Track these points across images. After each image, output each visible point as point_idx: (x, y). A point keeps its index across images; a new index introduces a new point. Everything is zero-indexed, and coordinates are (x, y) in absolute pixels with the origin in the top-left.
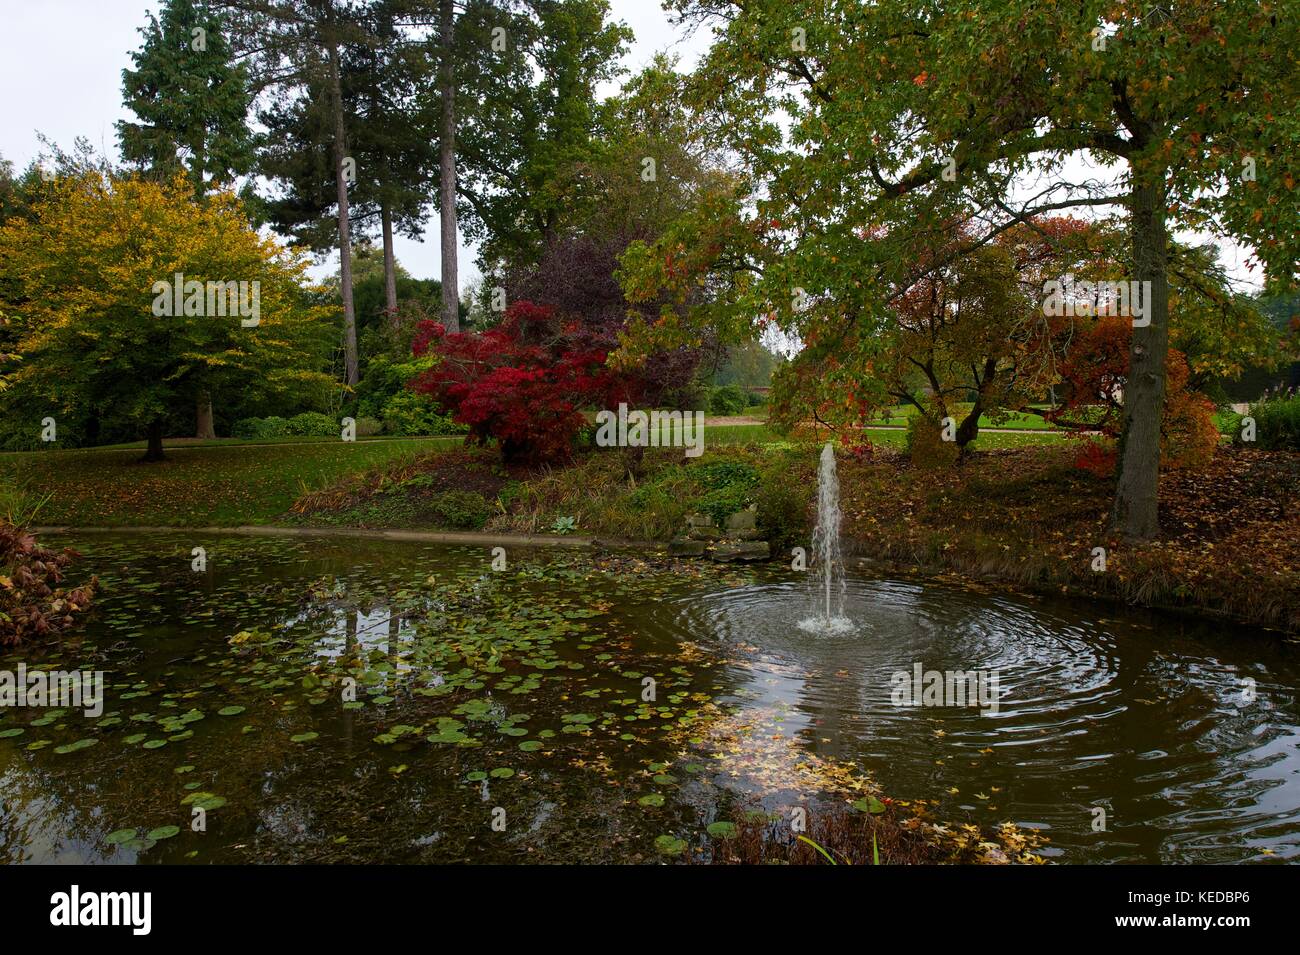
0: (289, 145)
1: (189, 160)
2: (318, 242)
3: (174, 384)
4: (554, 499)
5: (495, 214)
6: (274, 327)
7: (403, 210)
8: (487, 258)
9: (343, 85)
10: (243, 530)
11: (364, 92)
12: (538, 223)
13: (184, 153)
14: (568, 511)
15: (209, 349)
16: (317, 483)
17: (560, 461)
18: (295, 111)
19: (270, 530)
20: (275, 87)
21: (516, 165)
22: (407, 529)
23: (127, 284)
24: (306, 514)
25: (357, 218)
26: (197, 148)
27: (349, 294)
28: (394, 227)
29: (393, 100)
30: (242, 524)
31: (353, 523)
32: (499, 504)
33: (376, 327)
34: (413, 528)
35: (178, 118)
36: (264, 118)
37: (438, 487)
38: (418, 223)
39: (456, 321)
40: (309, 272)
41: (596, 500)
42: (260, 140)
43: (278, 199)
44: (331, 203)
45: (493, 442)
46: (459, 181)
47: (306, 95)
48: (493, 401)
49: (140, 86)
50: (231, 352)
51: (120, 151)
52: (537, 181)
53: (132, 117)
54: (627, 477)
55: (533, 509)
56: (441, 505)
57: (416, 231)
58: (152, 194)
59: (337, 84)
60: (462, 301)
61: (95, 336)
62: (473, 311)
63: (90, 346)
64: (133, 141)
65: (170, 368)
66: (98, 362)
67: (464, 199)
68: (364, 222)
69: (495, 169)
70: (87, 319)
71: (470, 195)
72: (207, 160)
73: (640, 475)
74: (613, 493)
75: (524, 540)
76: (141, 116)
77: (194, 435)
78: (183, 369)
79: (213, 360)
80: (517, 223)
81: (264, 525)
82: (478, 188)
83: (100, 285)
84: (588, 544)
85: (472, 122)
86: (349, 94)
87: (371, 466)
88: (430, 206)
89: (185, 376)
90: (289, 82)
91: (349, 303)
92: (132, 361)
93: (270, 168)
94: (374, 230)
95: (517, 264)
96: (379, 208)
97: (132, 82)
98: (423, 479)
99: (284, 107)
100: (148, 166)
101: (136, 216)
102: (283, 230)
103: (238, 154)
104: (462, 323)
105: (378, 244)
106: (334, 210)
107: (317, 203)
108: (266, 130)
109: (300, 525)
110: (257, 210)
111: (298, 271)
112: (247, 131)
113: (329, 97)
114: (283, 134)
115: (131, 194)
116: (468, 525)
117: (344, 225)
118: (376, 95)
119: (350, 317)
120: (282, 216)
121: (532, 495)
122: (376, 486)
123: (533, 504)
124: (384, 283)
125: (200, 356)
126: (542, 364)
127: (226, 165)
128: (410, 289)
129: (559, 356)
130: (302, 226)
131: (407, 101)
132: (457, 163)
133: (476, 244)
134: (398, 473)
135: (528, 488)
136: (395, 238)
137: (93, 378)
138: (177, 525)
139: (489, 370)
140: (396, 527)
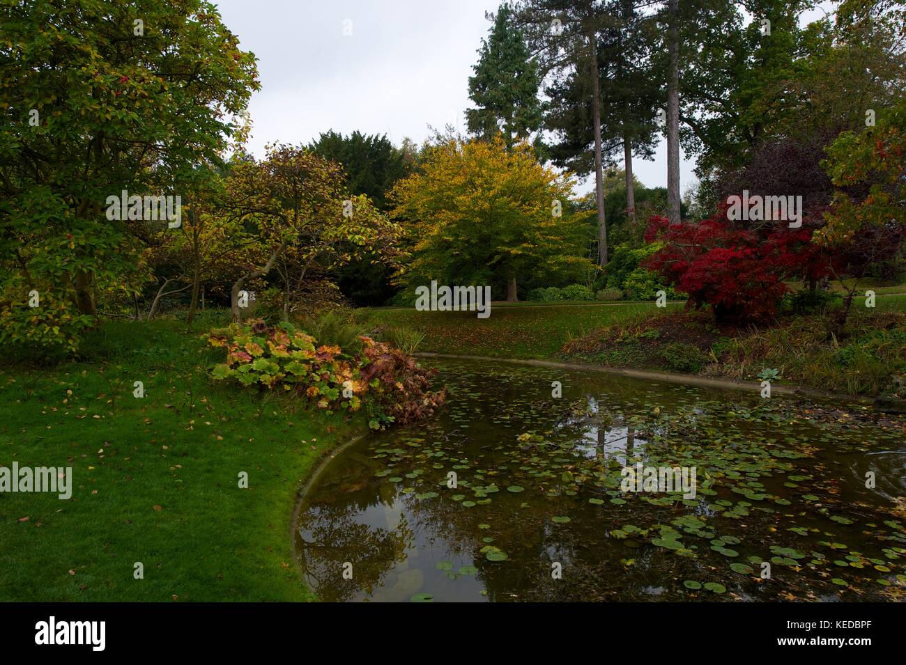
0: (564, 106)
1: (504, 126)
2: (581, 170)
3: (493, 267)
4: (759, 354)
5: (710, 134)
6: (551, 228)
7: (639, 139)
8: (703, 167)
9: (599, 58)
10: (531, 362)
11: (612, 61)
12: (746, 135)
13: (501, 122)
14: (773, 364)
15: (512, 244)
16: (578, 333)
17: (765, 323)
18: (568, 83)
19: (547, 363)
20: (555, 70)
21: (728, 92)
22: (639, 369)
23: (468, 207)
24: (570, 354)
25: (607, 149)
26: (508, 118)
27: (602, 202)
28: (633, 152)
29: (633, 62)
30: (531, 358)
31: (601, 362)
32: (712, 354)
33: (620, 224)
34: (644, 369)
35: (498, 101)
36: (548, 92)
37: (663, 339)
38: (651, 147)
39: (678, 216)
40: (575, 189)
41: (800, 356)
42: (545, 107)
43: (557, 144)
44: (590, 142)
45: (707, 306)
46: (681, 112)
47: (574, 71)
48: (708, 274)
49: (477, 86)
50: (525, 245)
51: (467, 127)
52: (745, 103)
53: (473, 106)
54: (829, 338)
55: (741, 361)
56: (665, 353)
57: (649, 153)
58: (482, 149)
59: (594, 59)
60: (683, 201)
61: (451, 239)
62: (692, 209)
63: (448, 245)
64: (474, 120)
65: (491, 258)
66: (453, 255)
67: (686, 125)
68: (612, 152)
69: (711, 99)
70: (448, 229)
71: (690, 121)
72: (513, 124)
73: (842, 337)
74: (816, 351)
75: (733, 385)
76: (478, 104)
77: (505, 299)
78: (497, 258)
79: (514, 251)
80: (728, 137)
81: (544, 359)
82: (697, 115)
83: (454, 208)
84: (791, 392)
85: (692, 67)
86: (603, 64)
87: (614, 322)
88: (660, 134)
89: (499, 262)
90: (563, 64)
91: (602, 209)
92: (471, 254)
93: (551, 124)
94: (618, 156)
95: (728, 167)
96: (622, 140)
97: (473, 83)
98: (653, 333)
99: (560, 81)
100: (482, 134)
101: (473, 164)
102: (559, 164)
103: (532, 117)
104: (683, 216)
105: (622, 166)
106: (592, 146)
107: (582, 142)
108: (549, 99)
109: (567, 361)
110: (542, 152)
111: (567, 189)
112: (537, 102)
113: (589, 69)
114: (559, 100)
115: (471, 152)
116: (686, 370)
117: (598, 155)
118: (621, 61)
119: (602, 219)
120: (558, 154)
121: (740, 349)
122: (618, 337)
123: (741, 356)
124: (626, 193)
125: (507, 249)
126: (749, 245)
127: (524, 125)
128: (643, 195)
129: (766, 238)
130: (571, 159)
131: (643, 61)
132: (680, 99)
133: (695, 158)
134: (634, 328)
135: (737, 343)
136: (633, 160)
137: (450, 265)
138: (493, 356)
139: (704, 251)
140: (632, 367)
